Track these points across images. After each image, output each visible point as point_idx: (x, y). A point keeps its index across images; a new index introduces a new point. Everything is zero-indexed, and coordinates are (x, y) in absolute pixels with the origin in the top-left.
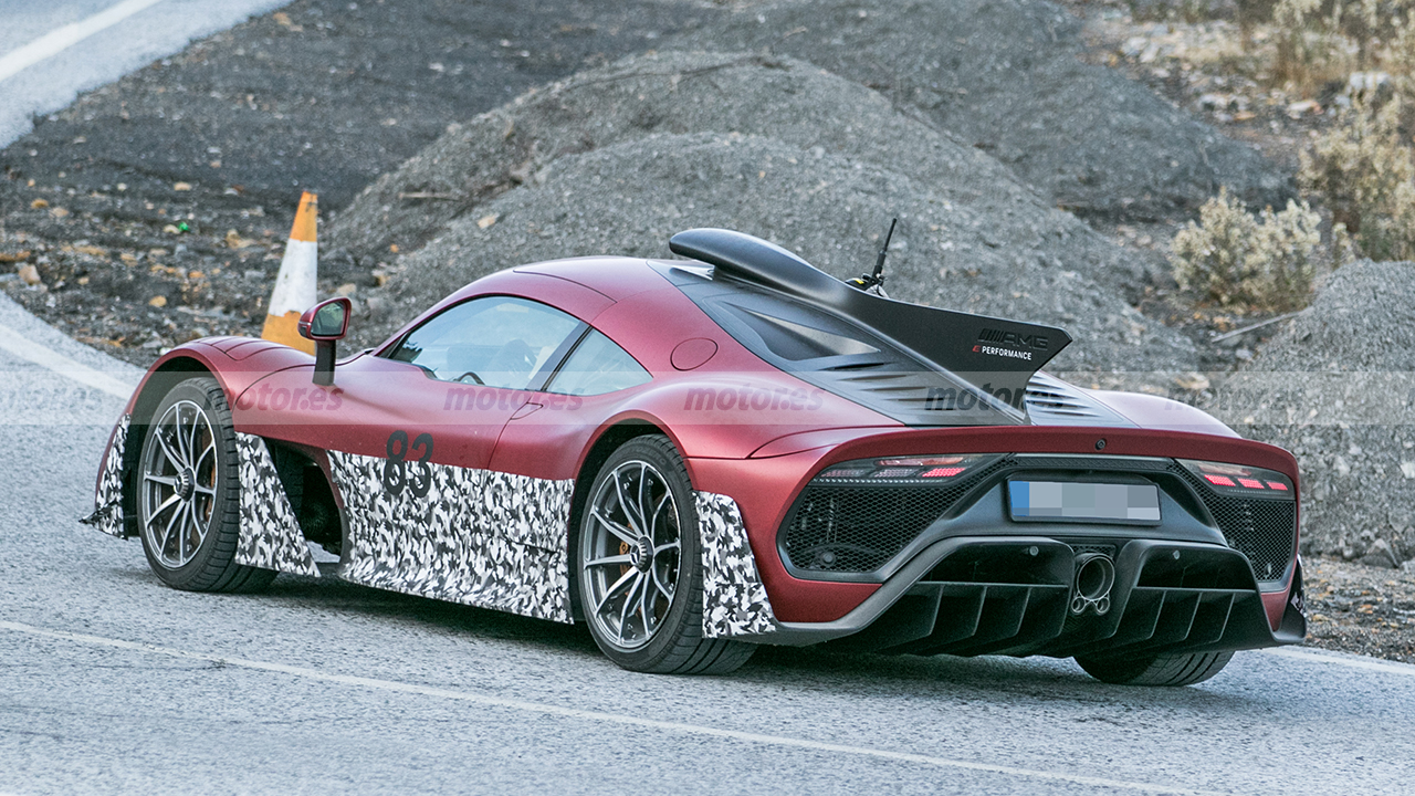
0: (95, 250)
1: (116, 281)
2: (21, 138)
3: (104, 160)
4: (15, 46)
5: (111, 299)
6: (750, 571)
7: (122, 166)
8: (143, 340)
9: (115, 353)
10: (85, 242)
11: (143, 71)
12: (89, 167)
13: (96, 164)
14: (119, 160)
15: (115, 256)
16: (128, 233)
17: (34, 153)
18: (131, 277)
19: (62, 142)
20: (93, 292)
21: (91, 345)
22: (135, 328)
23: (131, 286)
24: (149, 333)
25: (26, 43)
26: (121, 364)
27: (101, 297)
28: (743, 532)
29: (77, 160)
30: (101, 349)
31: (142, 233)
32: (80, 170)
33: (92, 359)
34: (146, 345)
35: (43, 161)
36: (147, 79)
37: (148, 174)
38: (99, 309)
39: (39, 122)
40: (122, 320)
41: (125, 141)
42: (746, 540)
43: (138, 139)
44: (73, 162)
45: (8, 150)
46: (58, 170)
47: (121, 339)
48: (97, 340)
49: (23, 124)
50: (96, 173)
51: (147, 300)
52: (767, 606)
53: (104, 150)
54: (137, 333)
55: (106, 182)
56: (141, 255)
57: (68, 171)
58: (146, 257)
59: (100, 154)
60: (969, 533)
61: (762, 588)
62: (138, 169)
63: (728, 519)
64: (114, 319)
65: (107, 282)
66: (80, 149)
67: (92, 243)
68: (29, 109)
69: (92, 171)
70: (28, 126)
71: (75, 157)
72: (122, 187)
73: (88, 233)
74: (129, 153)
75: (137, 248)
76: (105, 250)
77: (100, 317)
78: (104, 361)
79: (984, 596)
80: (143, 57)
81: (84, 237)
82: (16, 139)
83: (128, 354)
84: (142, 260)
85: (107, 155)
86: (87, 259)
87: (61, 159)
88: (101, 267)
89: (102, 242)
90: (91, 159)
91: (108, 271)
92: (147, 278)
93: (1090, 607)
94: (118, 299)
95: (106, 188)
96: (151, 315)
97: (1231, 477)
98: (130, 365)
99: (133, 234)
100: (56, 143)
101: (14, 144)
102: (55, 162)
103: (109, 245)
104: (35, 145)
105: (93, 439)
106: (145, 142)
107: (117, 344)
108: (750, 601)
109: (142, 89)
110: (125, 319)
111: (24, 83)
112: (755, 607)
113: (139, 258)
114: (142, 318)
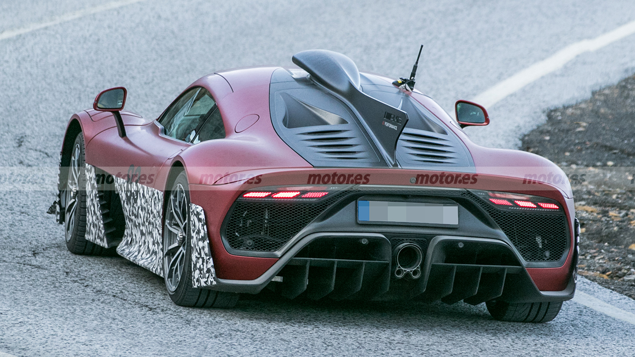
0: (590, 208)
1: (605, 232)
2: (538, 127)
3: (597, 144)
4: (535, 61)
5: (601, 244)
6: (207, 250)
7: (611, 149)
8: (624, 275)
9: (603, 283)
10: (583, 203)
11: (626, 80)
12: (587, 149)
13: (592, 147)
14: (608, 144)
15: (605, 213)
16: (614, 197)
17: (547, 138)
18: (616, 229)
19: (568, 131)
20: (588, 238)
21: (586, 277)
22: (618, 265)
23: (616, 235)
24: (629, 269)
25: (543, 59)
26: (609, 291)
27: (593, 242)
28: (205, 227)
29: (579, 143)
30: (594, 280)
31: (625, 196)
32: (581, 150)
33: (587, 287)
34: (626, 278)
35: (553, 144)
36: (629, 86)
37: (629, 155)
38: (592, 251)
39: (550, 115)
40: (609, 259)
41: (614, 131)
42: (206, 233)
43: (622, 130)
44: (575, 145)
45: (528, 135)
46: (564, 150)
47: (608, 273)
48: (591, 273)
49: (540, 117)
50: (592, 153)
51: (627, 245)
52: (213, 270)
53: (598, 137)
54: (620, 269)
55: (599, 160)
56: (623, 212)
57: (571, 151)
58: (627, 215)
59: (595, 140)
60: (329, 230)
61: (211, 259)
62: (622, 151)
63: (200, 220)
64: (603, 258)
65: (599, 232)
66: (580, 136)
67: (588, 204)
68: (545, 106)
69: (589, 151)
70: (544, 118)
71: (577, 141)
72: (610, 163)
73: (586, 197)
74: (616, 139)
75: (621, 207)
76: (598, 209)
77: (593, 257)
78: (596, 289)
79: (336, 266)
80: (626, 71)
81: (583, 199)
82: (535, 127)
83: (613, 284)
84: (623, 217)
85: (600, 141)
86: (584, 215)
87: (566, 143)
88: (595, 221)
89: (595, 204)
90: (588, 143)
91: (599, 224)
92: (627, 230)
93: (408, 274)
94: (606, 244)
95: (599, 164)
96: (630, 256)
97: (510, 200)
98: (614, 292)
99: (617, 198)
100: (563, 131)
101: (533, 131)
102: (563, 145)
103: (600, 206)
104: (548, 132)
105: (588, 344)
106: (627, 132)
107: (605, 277)
108: (207, 267)
109: (625, 94)
110: (611, 259)
111: (541, 88)
112: (209, 271)
113: (621, 215)
114: (624, 258)
